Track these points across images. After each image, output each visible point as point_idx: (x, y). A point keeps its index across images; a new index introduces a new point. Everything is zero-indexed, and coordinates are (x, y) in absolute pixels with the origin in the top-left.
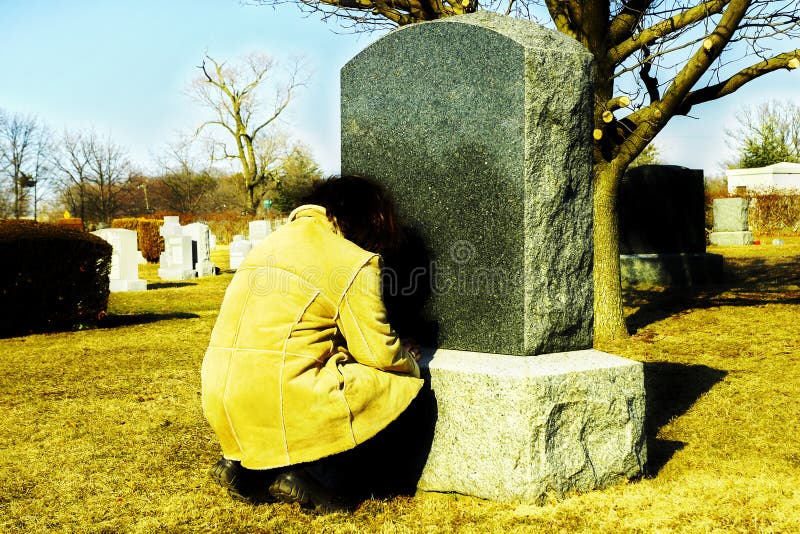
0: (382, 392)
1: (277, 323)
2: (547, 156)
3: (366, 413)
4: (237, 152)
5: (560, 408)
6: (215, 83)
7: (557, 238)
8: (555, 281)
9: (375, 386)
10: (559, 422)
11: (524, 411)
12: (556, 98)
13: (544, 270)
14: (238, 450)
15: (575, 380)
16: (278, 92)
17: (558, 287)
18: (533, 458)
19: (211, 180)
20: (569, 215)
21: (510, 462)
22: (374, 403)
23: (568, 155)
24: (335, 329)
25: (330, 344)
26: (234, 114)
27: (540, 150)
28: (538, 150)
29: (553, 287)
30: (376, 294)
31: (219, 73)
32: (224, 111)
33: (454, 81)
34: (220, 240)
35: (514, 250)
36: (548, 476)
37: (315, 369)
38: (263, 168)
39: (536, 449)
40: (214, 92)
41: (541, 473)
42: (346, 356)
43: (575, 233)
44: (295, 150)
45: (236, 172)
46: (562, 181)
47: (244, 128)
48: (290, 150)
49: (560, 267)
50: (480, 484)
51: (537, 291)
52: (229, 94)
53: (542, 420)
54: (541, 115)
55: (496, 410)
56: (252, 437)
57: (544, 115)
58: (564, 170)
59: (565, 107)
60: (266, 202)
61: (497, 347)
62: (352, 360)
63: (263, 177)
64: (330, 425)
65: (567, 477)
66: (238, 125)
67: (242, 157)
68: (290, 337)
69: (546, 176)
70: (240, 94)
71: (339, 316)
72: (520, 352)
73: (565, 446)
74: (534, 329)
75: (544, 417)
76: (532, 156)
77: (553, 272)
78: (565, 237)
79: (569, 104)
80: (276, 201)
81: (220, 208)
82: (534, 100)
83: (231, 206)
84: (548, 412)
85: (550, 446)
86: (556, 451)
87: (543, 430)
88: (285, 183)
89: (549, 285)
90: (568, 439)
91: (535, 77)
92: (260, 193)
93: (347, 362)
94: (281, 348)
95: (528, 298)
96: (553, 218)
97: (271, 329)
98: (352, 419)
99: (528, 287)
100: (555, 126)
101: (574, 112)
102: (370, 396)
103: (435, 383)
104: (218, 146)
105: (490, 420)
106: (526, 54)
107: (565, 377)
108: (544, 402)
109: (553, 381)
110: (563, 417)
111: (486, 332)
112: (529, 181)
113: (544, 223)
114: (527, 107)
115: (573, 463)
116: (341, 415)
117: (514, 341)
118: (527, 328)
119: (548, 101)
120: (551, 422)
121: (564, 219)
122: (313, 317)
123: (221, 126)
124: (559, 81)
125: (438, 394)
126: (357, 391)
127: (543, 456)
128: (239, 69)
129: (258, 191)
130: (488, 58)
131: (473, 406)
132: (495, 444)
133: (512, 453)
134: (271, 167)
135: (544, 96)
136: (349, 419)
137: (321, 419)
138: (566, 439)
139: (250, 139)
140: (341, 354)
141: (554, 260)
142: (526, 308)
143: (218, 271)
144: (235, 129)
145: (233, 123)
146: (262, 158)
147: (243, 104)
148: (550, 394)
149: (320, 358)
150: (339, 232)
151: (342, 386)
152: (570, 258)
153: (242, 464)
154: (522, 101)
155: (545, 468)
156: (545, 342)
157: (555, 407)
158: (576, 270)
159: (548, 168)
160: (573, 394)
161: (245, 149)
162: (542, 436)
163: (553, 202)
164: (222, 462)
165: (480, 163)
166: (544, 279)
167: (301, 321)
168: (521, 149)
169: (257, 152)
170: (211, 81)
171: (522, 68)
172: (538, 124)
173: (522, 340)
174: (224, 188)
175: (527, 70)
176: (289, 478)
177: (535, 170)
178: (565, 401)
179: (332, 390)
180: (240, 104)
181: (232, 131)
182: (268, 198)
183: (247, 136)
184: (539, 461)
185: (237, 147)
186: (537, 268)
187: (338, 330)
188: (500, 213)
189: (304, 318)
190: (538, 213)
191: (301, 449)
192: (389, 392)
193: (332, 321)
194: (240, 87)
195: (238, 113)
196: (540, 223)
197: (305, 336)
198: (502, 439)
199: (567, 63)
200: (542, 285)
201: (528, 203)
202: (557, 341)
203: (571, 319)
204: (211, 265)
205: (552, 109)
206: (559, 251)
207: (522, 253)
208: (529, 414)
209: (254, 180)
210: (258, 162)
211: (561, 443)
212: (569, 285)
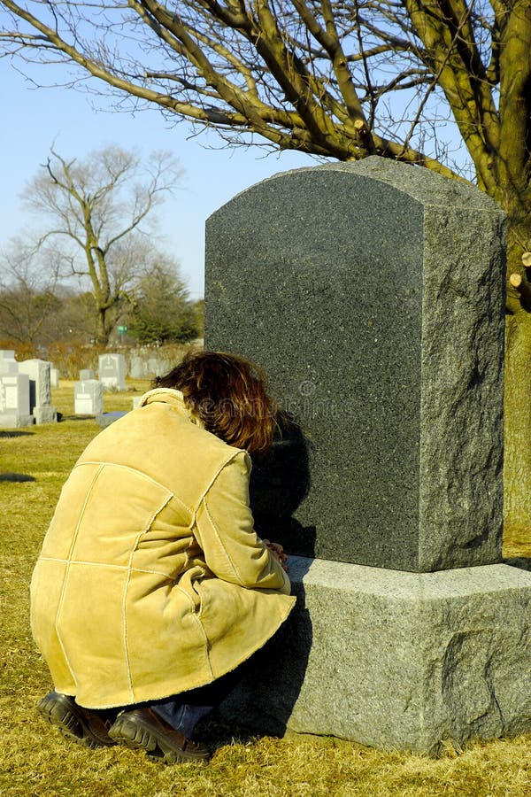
0: (246, 615)
1: (121, 531)
2: (449, 334)
3: (226, 639)
4: (86, 268)
5: (461, 638)
6: (62, 186)
7: (460, 433)
8: (456, 483)
9: (237, 608)
10: (459, 655)
11: (416, 642)
12: (460, 265)
13: (443, 470)
14: (73, 684)
15: (479, 604)
16: (137, 198)
17: (460, 489)
18: (427, 699)
19: (56, 300)
20: (474, 404)
21: (398, 702)
22: (236, 628)
23: (475, 333)
24: (191, 538)
25: (184, 557)
26: (84, 222)
27: (441, 327)
28: (438, 327)
29: (453, 490)
30: (240, 498)
31: (67, 173)
32: (72, 218)
33: (340, 241)
34: (63, 376)
35: (407, 446)
36: (445, 721)
37: (166, 588)
38: (117, 287)
39: (431, 688)
40: (61, 197)
41: (436, 717)
42: (203, 571)
43: (481, 425)
44: (155, 267)
45: (85, 291)
46: (467, 364)
47: (96, 240)
48: (150, 267)
49: (463, 466)
50: (363, 727)
51: (434, 496)
52: (79, 198)
53: (438, 653)
54: (442, 285)
55: (384, 638)
56: (89, 670)
57: (446, 285)
58: (469, 350)
59: (472, 276)
60: (121, 328)
61: (386, 560)
62: (211, 575)
63: (117, 299)
64: (183, 655)
65: (468, 722)
66: (89, 236)
67: (93, 273)
68: (137, 549)
69: (448, 358)
70: (92, 198)
71: (195, 524)
72: (413, 568)
73: (466, 683)
74: (430, 540)
75: (440, 649)
76: (430, 334)
77: (454, 471)
78: (469, 430)
79: (477, 272)
80: (132, 327)
81: (65, 335)
82: (434, 268)
83: (79, 333)
84: (446, 644)
85: (447, 683)
86: (455, 691)
87: (439, 664)
88: (144, 307)
89: (449, 488)
90: (469, 677)
91: (435, 241)
92: (113, 318)
93: (204, 578)
94: (125, 563)
95: (423, 503)
96: (455, 407)
97: (115, 539)
98: (209, 649)
99: (423, 491)
100: (459, 298)
101: (482, 282)
102: (231, 619)
103: (310, 602)
104: (63, 260)
105: (377, 650)
106: (426, 214)
107: (467, 599)
108: (440, 632)
109: (452, 606)
110: (464, 649)
111: (373, 542)
112: (426, 364)
113: (444, 415)
114: (426, 276)
115: (476, 705)
116: (196, 642)
117: (407, 554)
118: (422, 539)
119: (451, 270)
120: (449, 656)
121: (468, 408)
122: (165, 525)
123: (68, 236)
124: (464, 245)
125: (314, 615)
126: (215, 614)
127: (439, 697)
128: (91, 169)
129: (111, 315)
130: (380, 216)
131: (356, 633)
132: (380, 680)
133: (402, 692)
134: (127, 286)
135: (447, 264)
136: (205, 647)
137: (172, 649)
138: (468, 676)
139: (102, 253)
140: (198, 568)
141: (456, 457)
142: (421, 515)
143: (60, 417)
144: (84, 241)
145: (82, 233)
146: (116, 276)
147: (96, 211)
148: (448, 621)
149: (171, 575)
150: (198, 421)
151: (197, 608)
152: (475, 456)
153: (76, 700)
154: (420, 268)
155: (441, 712)
156: (444, 556)
157: (455, 636)
158: (481, 470)
159: (449, 348)
160: (476, 621)
161: (97, 265)
162: (438, 673)
163: (455, 389)
164: (53, 697)
165: (368, 339)
166: (443, 480)
167: (150, 530)
168: (418, 326)
169: (110, 268)
170: (57, 182)
171: (420, 229)
172: (438, 297)
173: (415, 554)
174: (69, 310)
175: (425, 233)
176: (133, 719)
177: (434, 351)
178: (466, 629)
179: (185, 613)
180: (91, 211)
181: (80, 243)
182: (124, 325)
183: (99, 249)
184: (434, 702)
185: (86, 261)
186: (435, 468)
187: (195, 540)
188: (391, 399)
189: (155, 527)
190: (437, 402)
191: (149, 683)
192: (254, 615)
193: (187, 530)
194: (91, 191)
195: (89, 222)
196: (440, 414)
197: (155, 547)
198: (391, 673)
199: (475, 223)
200: (441, 487)
201: (426, 389)
202: (459, 555)
203: (475, 528)
204: (52, 410)
205: (456, 278)
206: (462, 446)
207: (418, 450)
208: (423, 646)
209: (106, 301)
210: (111, 280)
211: (462, 680)
212: (473, 487)
